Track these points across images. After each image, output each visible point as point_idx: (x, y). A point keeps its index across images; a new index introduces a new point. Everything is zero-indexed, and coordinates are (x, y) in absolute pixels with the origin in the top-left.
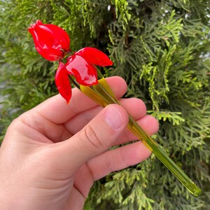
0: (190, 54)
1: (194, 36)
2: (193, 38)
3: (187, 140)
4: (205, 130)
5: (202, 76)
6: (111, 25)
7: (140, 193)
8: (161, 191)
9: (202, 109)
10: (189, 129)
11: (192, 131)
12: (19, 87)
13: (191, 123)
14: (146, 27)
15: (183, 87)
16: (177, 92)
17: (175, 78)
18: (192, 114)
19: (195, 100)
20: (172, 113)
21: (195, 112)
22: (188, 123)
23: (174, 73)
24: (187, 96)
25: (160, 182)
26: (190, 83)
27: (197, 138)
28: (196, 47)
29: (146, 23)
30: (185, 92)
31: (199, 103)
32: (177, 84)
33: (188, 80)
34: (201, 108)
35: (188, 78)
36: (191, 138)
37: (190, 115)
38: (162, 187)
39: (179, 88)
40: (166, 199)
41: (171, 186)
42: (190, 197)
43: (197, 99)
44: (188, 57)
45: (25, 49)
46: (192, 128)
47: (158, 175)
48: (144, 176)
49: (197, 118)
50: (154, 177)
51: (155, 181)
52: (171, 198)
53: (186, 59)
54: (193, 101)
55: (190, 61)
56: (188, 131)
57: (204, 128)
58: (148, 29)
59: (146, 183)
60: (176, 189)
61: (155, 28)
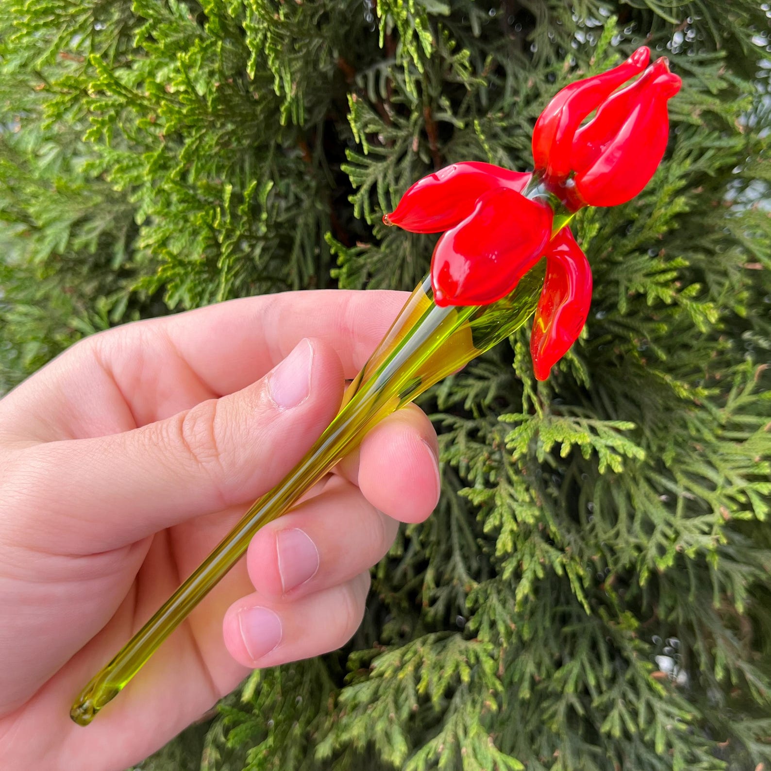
0: (679, 192)
1: (695, 119)
2: (691, 129)
3: (661, 527)
4: (731, 491)
5: (725, 274)
6: (371, 75)
7: (472, 733)
8: (558, 724)
9: (722, 405)
10: (670, 485)
11: (682, 493)
12: (22, 308)
13: (677, 460)
14: (510, 81)
15: (649, 319)
16: (624, 340)
17: (617, 283)
18: (685, 426)
19: (697, 370)
20: (598, 424)
21: (692, 416)
22: (668, 458)
23: (615, 264)
24: (663, 356)
25: (554, 686)
26: (675, 304)
27: (699, 521)
28: (702, 164)
29: (510, 67)
30: (657, 340)
31: (712, 383)
32: (623, 307)
33: (668, 295)
34: (719, 401)
35: (666, 284)
36: (678, 521)
37: (676, 430)
38: (561, 707)
39: (635, 322)
40: (577, 754)
41: (597, 701)
42: (669, 745)
43: (704, 365)
44: (670, 203)
45: (43, 163)
46: (683, 481)
47: (547, 661)
48: (488, 665)
49: (701, 440)
50: (530, 668)
51: (533, 683)
52: (598, 750)
53: (663, 212)
54: (684, 376)
55: (678, 216)
56: (668, 492)
57: (729, 483)
58: (516, 92)
59: (496, 695)
60: (615, 714)
61: (543, 87)
